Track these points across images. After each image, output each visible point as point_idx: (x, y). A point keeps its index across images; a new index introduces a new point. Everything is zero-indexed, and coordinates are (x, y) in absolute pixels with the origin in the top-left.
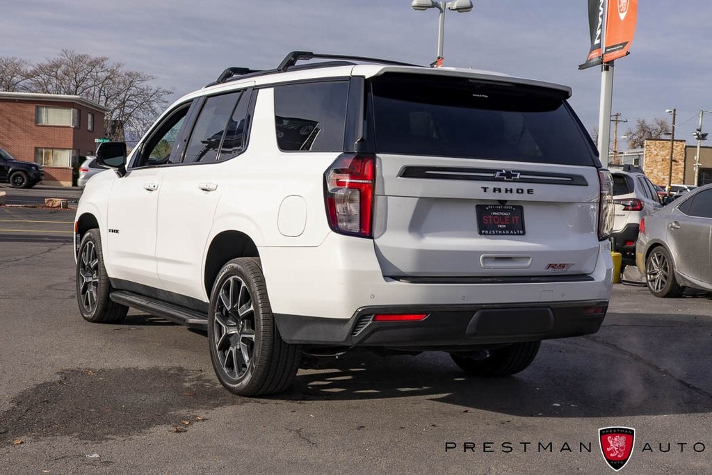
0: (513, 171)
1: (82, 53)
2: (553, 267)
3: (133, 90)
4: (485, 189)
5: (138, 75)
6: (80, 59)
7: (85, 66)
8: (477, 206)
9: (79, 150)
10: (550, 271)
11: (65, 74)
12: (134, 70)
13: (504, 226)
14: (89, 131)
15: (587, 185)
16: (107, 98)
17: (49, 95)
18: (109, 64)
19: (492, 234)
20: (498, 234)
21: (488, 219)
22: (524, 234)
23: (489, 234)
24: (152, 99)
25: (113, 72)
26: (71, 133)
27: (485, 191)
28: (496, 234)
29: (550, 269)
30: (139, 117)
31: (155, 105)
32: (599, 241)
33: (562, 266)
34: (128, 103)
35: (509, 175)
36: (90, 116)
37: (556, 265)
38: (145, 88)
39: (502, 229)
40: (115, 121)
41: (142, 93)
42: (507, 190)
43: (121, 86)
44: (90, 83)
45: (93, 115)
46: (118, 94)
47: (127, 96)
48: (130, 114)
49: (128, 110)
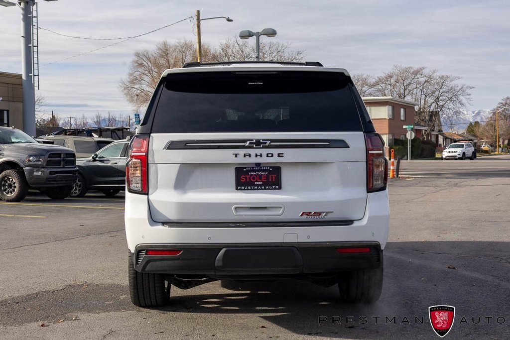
0: (263, 140)
1: (407, 66)
2: (307, 215)
3: (445, 89)
4: (236, 155)
5: (447, 77)
6: (406, 70)
7: (410, 75)
8: (236, 168)
9: (394, 134)
10: (305, 218)
11: (396, 81)
12: (444, 74)
13: (261, 183)
14: (401, 120)
15: (348, 147)
16: (426, 96)
17: (385, 97)
18: (426, 72)
19: (248, 189)
20: (254, 189)
21: (246, 178)
22: (280, 188)
23: (245, 189)
24: (459, 93)
25: (430, 77)
26: (387, 123)
27: (236, 157)
28: (251, 189)
29: (305, 217)
30: (450, 107)
31: (461, 98)
32: (368, 192)
33: (319, 214)
34: (441, 98)
35: (258, 144)
36: (402, 110)
37: (310, 213)
38: (454, 86)
39: (258, 185)
40: (432, 112)
41: (451, 90)
42: (256, 155)
43: (436, 86)
44: (414, 86)
45: (405, 109)
46: (433, 92)
47: (440, 93)
48: (443, 106)
49: (441, 103)
